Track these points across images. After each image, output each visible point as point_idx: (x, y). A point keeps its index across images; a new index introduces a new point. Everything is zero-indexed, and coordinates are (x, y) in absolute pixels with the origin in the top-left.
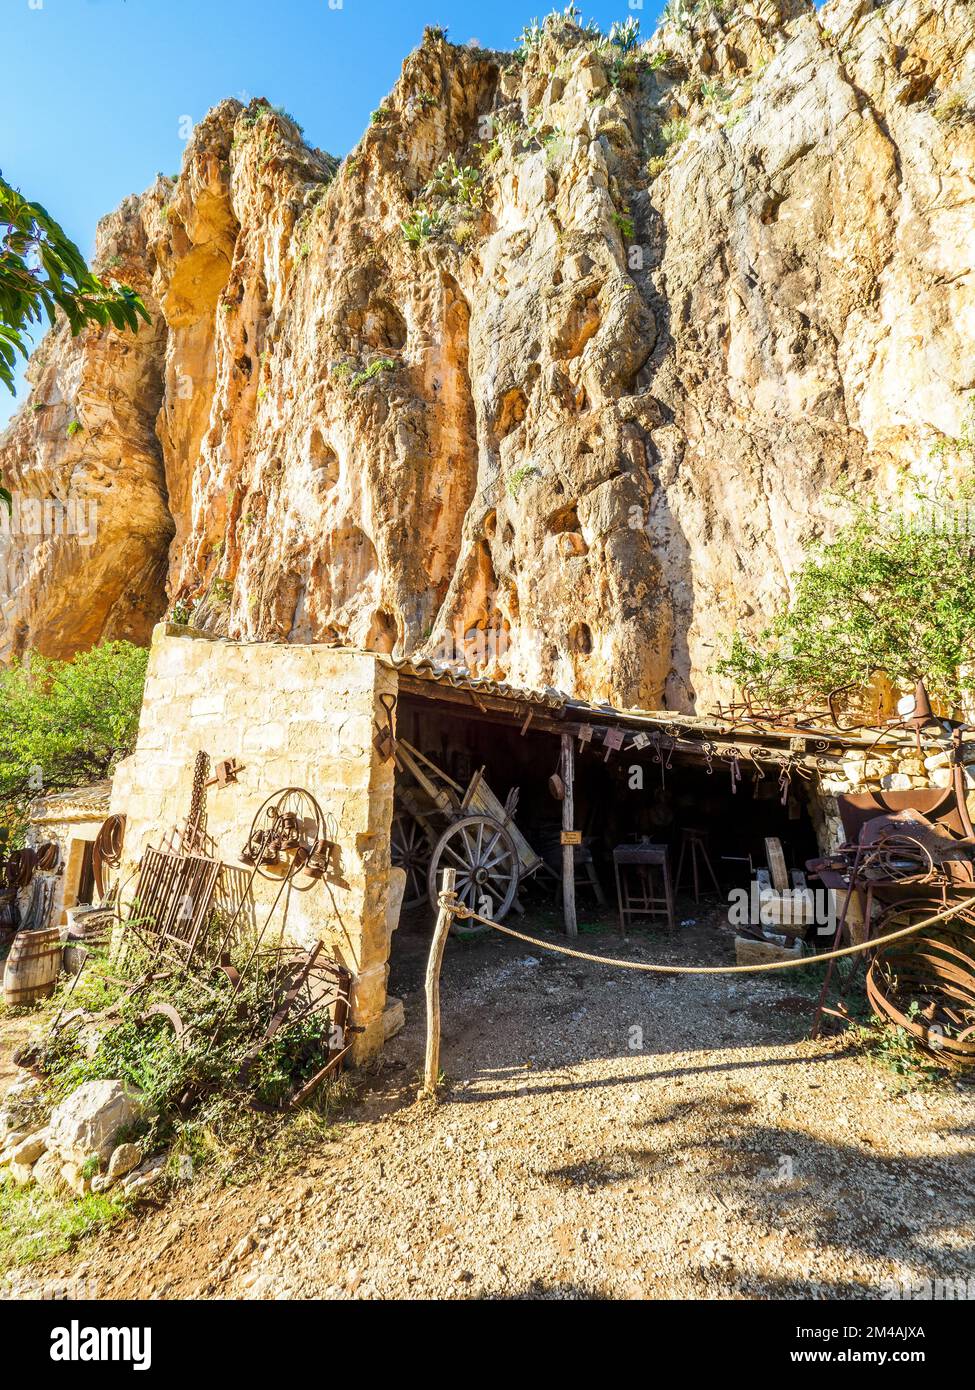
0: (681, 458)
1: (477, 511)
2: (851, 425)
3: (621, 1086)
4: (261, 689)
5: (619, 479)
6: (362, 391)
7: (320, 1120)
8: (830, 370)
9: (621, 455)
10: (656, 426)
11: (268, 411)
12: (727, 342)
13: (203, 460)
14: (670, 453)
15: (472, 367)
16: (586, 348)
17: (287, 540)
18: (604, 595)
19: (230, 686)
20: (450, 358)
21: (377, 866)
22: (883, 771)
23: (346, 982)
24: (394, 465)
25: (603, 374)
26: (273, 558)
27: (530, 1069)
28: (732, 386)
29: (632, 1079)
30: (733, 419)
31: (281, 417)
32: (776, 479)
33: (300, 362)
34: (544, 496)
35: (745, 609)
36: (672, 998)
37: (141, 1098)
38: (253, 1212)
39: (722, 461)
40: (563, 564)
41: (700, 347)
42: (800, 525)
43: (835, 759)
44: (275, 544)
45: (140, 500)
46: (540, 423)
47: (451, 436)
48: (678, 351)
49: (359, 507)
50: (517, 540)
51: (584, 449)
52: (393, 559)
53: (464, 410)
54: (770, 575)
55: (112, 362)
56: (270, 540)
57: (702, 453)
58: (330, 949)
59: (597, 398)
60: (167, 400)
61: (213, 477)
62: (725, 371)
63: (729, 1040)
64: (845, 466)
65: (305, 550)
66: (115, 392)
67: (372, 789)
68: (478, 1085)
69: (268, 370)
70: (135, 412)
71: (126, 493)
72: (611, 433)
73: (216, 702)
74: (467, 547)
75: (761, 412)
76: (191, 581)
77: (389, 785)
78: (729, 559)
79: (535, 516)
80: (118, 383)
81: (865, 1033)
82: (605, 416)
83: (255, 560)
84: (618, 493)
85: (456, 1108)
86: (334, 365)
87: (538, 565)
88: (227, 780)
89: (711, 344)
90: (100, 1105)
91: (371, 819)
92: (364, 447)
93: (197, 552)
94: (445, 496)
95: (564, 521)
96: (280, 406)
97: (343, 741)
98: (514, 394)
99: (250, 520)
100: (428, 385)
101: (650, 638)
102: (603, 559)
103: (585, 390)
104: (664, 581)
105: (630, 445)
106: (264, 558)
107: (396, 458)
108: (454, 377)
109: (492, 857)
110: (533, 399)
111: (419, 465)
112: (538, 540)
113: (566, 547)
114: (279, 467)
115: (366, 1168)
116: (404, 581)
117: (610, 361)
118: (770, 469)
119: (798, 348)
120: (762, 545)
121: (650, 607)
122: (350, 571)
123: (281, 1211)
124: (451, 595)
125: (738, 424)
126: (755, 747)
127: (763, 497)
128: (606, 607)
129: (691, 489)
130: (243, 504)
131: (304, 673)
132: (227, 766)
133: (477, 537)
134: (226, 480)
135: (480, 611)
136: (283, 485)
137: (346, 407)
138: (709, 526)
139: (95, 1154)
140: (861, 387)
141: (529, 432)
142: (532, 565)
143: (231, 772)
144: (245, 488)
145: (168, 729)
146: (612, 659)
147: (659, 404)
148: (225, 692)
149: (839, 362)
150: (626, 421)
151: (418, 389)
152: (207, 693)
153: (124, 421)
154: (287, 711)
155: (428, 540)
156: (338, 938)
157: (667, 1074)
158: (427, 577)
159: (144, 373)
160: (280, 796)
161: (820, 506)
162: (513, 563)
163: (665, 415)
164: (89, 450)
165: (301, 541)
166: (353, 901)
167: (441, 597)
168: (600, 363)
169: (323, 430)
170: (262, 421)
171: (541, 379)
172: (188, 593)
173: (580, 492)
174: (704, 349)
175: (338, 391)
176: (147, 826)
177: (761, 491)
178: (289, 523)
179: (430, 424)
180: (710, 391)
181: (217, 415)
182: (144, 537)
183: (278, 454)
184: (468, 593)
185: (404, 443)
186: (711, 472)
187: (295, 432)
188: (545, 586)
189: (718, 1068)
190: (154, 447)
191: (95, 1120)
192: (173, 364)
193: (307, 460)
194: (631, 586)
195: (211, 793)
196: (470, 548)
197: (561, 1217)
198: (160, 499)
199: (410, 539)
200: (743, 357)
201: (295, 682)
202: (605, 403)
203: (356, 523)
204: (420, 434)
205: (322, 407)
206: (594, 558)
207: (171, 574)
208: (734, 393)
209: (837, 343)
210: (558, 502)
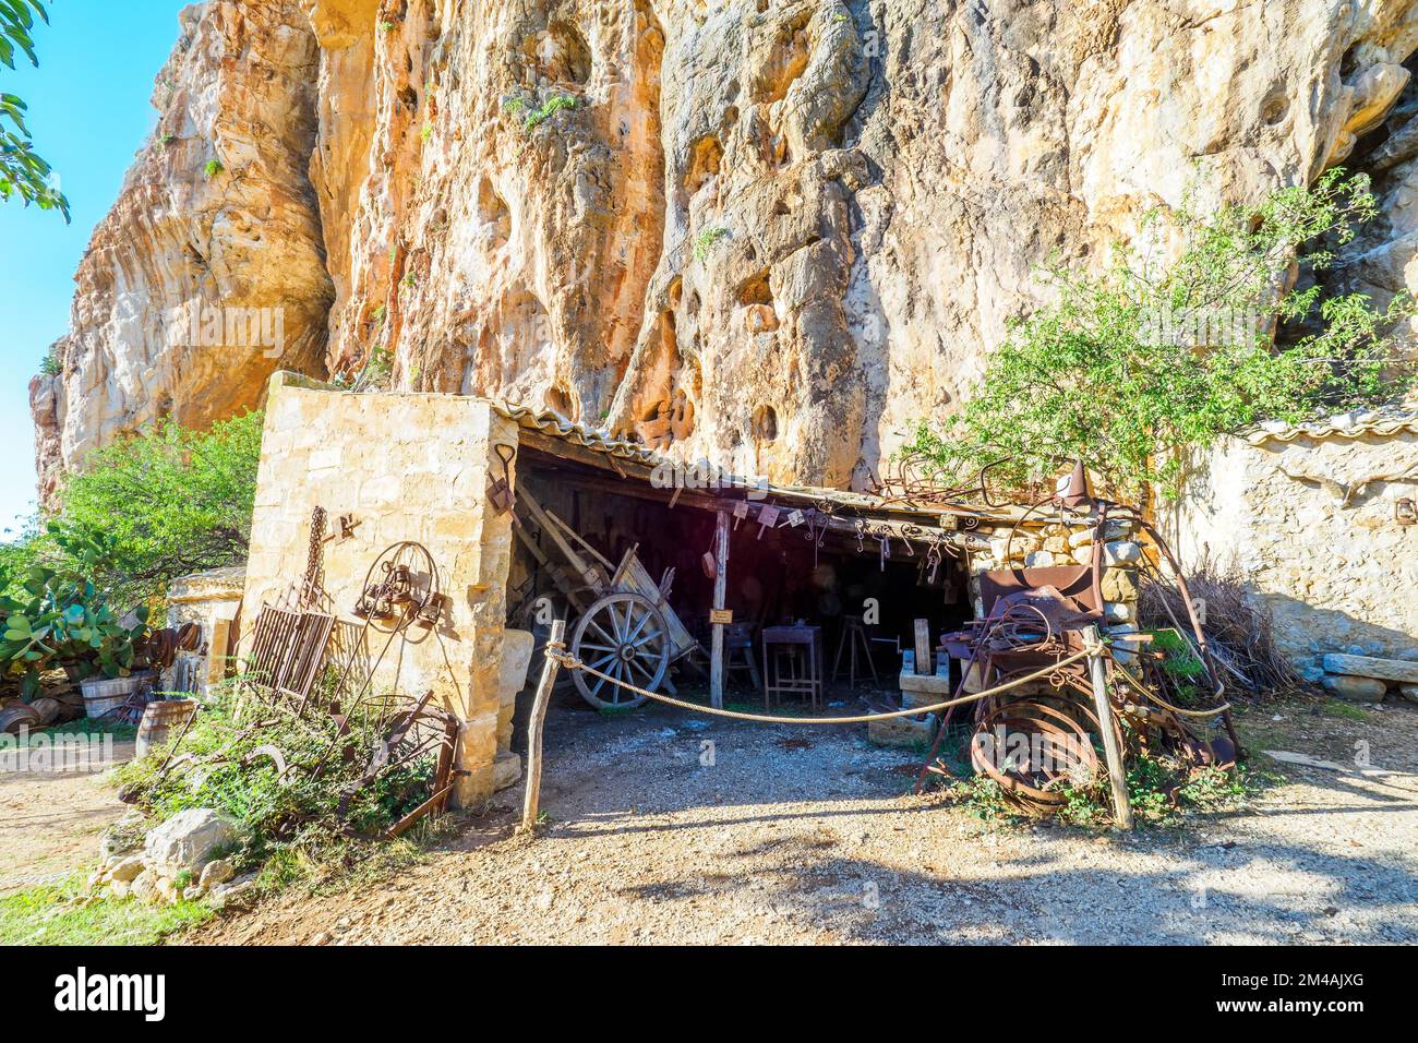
0: (887, 224)
1: (662, 277)
2: (1074, 193)
3: (716, 827)
4: (378, 440)
5: (817, 246)
6: (537, 132)
7: (415, 848)
8: (1056, 128)
9: (820, 217)
10: (862, 186)
11: (433, 154)
12: (947, 90)
13: (362, 211)
14: (875, 218)
15: (663, 108)
16: (790, 90)
17: (452, 305)
18: (792, 376)
19: (347, 438)
20: (641, 97)
21: (490, 619)
22: (1027, 549)
23: (454, 729)
24: (572, 222)
25: (807, 121)
26: (436, 325)
27: (634, 814)
28: (949, 142)
29: (728, 822)
30: (947, 181)
31: (448, 162)
32: (987, 253)
33: (469, 95)
34: (734, 261)
35: (942, 396)
36: (795, 763)
37: (235, 823)
38: (335, 915)
39: (931, 230)
40: (751, 340)
41: (917, 94)
42: (1007, 305)
43: (985, 537)
44: (439, 308)
45: (294, 257)
46: (734, 178)
47: (637, 191)
48: (893, 97)
49: (533, 270)
50: (703, 312)
51: (781, 209)
52: (569, 330)
53: (655, 161)
54: (971, 359)
55: (255, 89)
56: (434, 305)
57: (909, 218)
58: (440, 699)
59: (799, 151)
60: (321, 140)
61: (374, 232)
62: (942, 124)
63: (834, 794)
64: (1061, 239)
65: (472, 317)
66: (260, 127)
67: (485, 541)
68: (578, 825)
69: (434, 104)
70: (285, 152)
71: (278, 248)
72: (811, 191)
73: (333, 455)
74: (650, 318)
75: (978, 174)
76: (351, 352)
77: (504, 541)
78: (930, 341)
79: (723, 284)
80: (263, 115)
81: (964, 789)
82: (806, 172)
83: (417, 327)
84: (814, 261)
85: (550, 842)
86: (507, 99)
87: (724, 340)
88: (344, 536)
89: (930, 91)
90: (194, 828)
91: (483, 571)
92: (539, 198)
93: (358, 319)
94: (629, 260)
95: (754, 292)
96: (447, 148)
97: (457, 493)
98: (708, 142)
99: (411, 281)
100: (614, 128)
101: (839, 425)
102: (794, 335)
103: (786, 141)
104: (858, 364)
105: (831, 206)
106: (426, 324)
107: (574, 213)
108: (644, 122)
109: (642, 635)
110: (728, 149)
111: (601, 223)
112: (725, 311)
113: (755, 321)
114: (444, 220)
115: (450, 885)
116: (580, 355)
117: (815, 106)
118: (981, 240)
119: (1024, 101)
120: (966, 325)
121: (841, 390)
122: (522, 343)
123: (360, 915)
124: (630, 372)
125: (952, 187)
126: (907, 525)
127: (971, 271)
128: (793, 389)
129: (895, 261)
130: (406, 262)
131: (419, 422)
132: (344, 521)
133: (661, 308)
134: (389, 236)
135: (663, 391)
136: (448, 241)
137: (518, 151)
138: (911, 303)
139: (186, 869)
140: (1088, 149)
141: (722, 187)
142: (717, 339)
143: (347, 528)
144: (407, 244)
145: (286, 485)
146: (797, 445)
147: (867, 161)
148: (342, 444)
149: (1068, 118)
150: (829, 179)
151: (602, 133)
152: (324, 445)
153: (272, 163)
154: (403, 463)
155: (609, 310)
156: (448, 688)
157: (762, 819)
158: (607, 352)
159: (294, 105)
160: (394, 550)
161: (1028, 284)
162: (697, 337)
163: (873, 173)
164: (232, 195)
165: (467, 306)
166: (463, 652)
167: (620, 376)
168: (803, 109)
169: (493, 178)
170: (427, 167)
171: (738, 125)
172: (348, 365)
173: (773, 259)
174: (922, 98)
175: (510, 131)
176: (267, 585)
177: (970, 265)
178: (455, 286)
179: (614, 175)
180: (924, 147)
181: (378, 159)
182: (301, 302)
183: (443, 205)
184: (650, 370)
185: (584, 196)
186: (918, 241)
187: (462, 180)
188: (731, 363)
189: (815, 815)
190: (308, 194)
191: (187, 840)
192: (328, 94)
193: (475, 213)
194: (822, 366)
195: (328, 550)
196: (653, 320)
197: (621, 920)
198: (316, 258)
199: (589, 308)
200: (964, 108)
201: (410, 432)
202: (807, 156)
203: (528, 287)
204: (603, 187)
205: (492, 151)
206: (784, 334)
207: (331, 344)
208: (949, 152)
209: (1067, 96)
210: (748, 270)
